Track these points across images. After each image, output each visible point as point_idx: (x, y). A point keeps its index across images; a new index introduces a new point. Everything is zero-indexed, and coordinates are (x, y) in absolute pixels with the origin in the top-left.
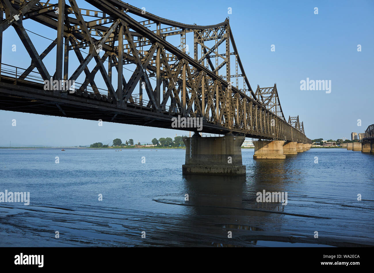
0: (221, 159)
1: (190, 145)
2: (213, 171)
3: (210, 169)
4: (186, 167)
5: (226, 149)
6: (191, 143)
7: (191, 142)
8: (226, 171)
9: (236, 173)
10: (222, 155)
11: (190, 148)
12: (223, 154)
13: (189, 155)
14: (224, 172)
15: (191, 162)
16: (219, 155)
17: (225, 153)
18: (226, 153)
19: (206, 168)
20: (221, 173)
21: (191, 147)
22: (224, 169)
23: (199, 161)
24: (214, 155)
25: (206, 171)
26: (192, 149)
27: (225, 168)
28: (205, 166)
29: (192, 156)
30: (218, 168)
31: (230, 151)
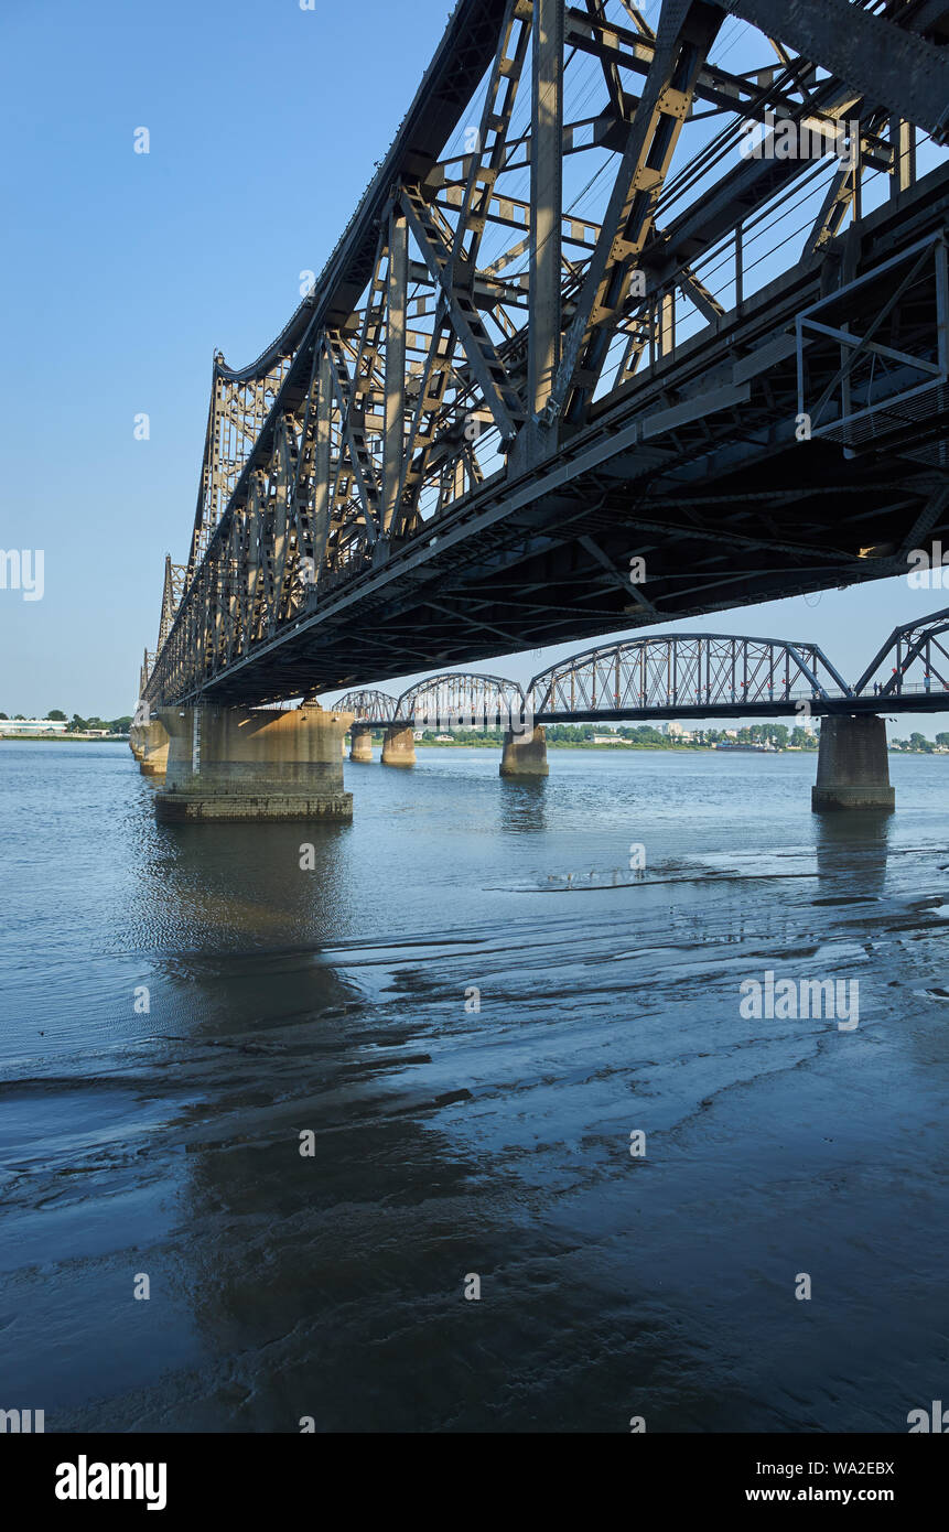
0: (296, 775)
1: (195, 732)
2: (276, 809)
3: (266, 804)
4: (185, 801)
5: (311, 747)
6: (195, 726)
7: (196, 721)
8: (313, 808)
9: (340, 813)
10: (297, 764)
11: (195, 742)
12: (300, 760)
13: (192, 762)
14: (309, 813)
15: (196, 784)
16: (289, 763)
17: (307, 760)
18: (310, 757)
19: (254, 801)
20: (300, 814)
21: (196, 738)
22: (308, 802)
23: (227, 781)
24: (272, 763)
25: (254, 811)
26: (200, 744)
27: (311, 800)
28: (251, 796)
29: (200, 767)
30: (291, 800)
31: (321, 752)
